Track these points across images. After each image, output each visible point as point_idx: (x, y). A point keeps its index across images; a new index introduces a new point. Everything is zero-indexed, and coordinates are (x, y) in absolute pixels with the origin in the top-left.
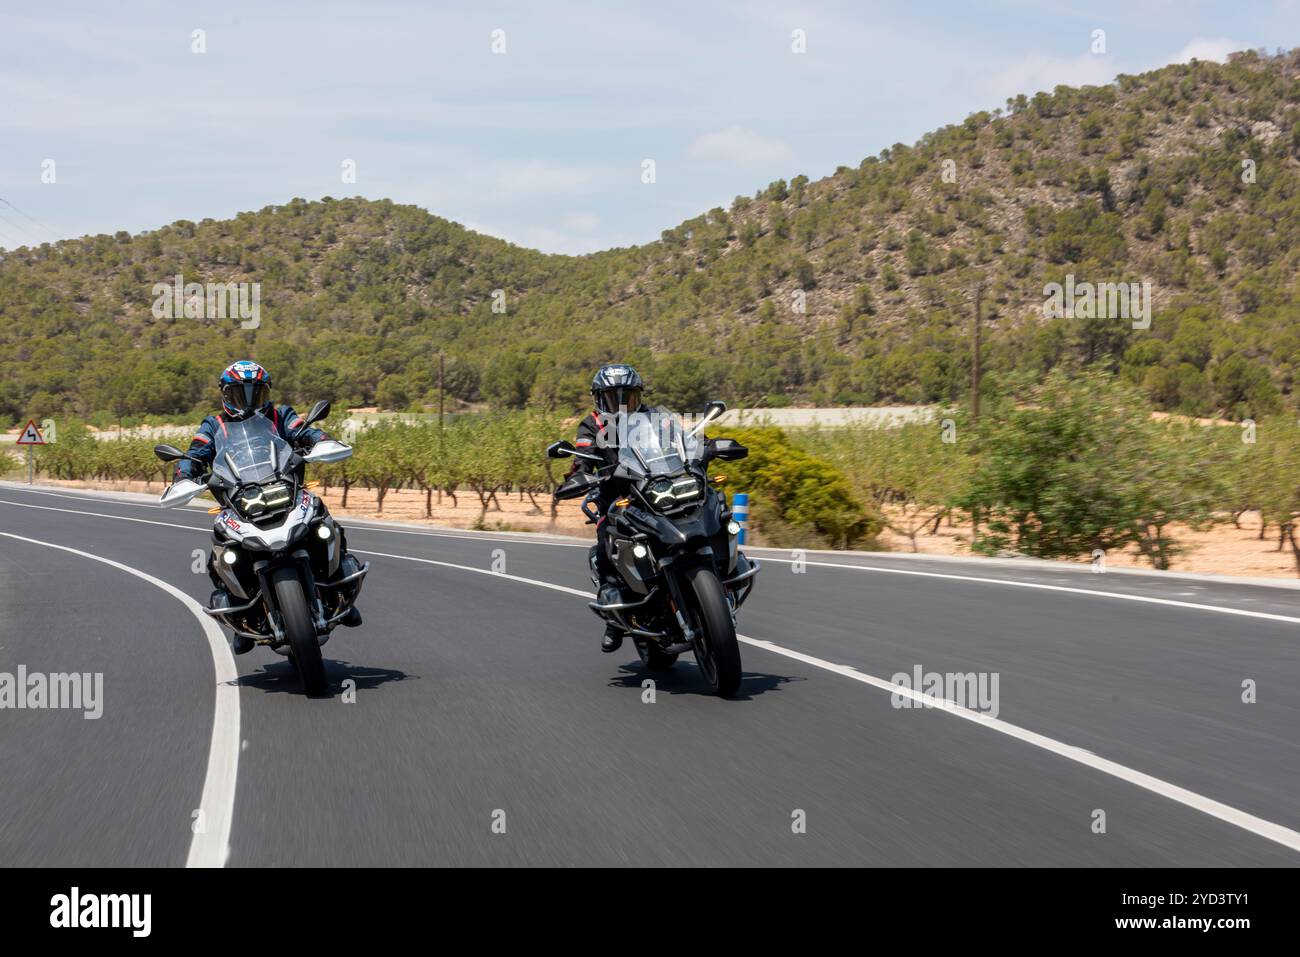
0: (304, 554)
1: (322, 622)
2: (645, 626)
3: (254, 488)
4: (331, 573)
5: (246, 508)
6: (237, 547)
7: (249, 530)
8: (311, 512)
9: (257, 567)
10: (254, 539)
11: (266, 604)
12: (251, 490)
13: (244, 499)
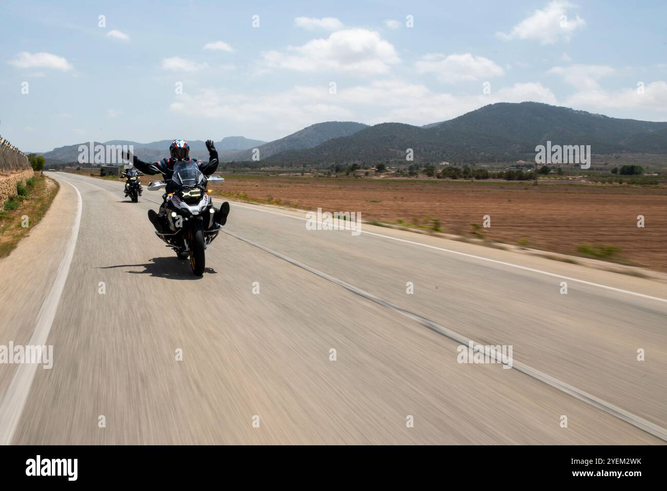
0: (202, 218)
5: (183, 196)
6: (178, 211)
7: (184, 205)
8: (207, 203)
11: (184, 235)
12: (187, 190)
13: (183, 192)
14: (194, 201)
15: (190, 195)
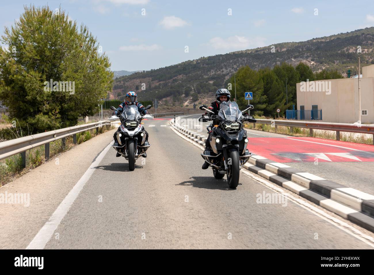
1: (137, 154)
2: (216, 164)
3: (129, 121)
4: (142, 144)
5: (127, 125)
6: (122, 133)
8: (140, 130)
9: (126, 139)
10: (127, 133)
13: (126, 123)
15: (130, 125)
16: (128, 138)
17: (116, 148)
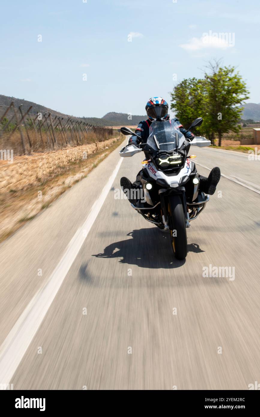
0: (184, 189)
3: (166, 154)
4: (194, 199)
5: (160, 164)
7: (161, 175)
8: (190, 171)
9: (160, 192)
10: (163, 180)
11: (162, 210)
12: (164, 155)
13: (160, 159)
14: (173, 170)
15: (168, 162)
16: (165, 190)
17: (141, 210)
